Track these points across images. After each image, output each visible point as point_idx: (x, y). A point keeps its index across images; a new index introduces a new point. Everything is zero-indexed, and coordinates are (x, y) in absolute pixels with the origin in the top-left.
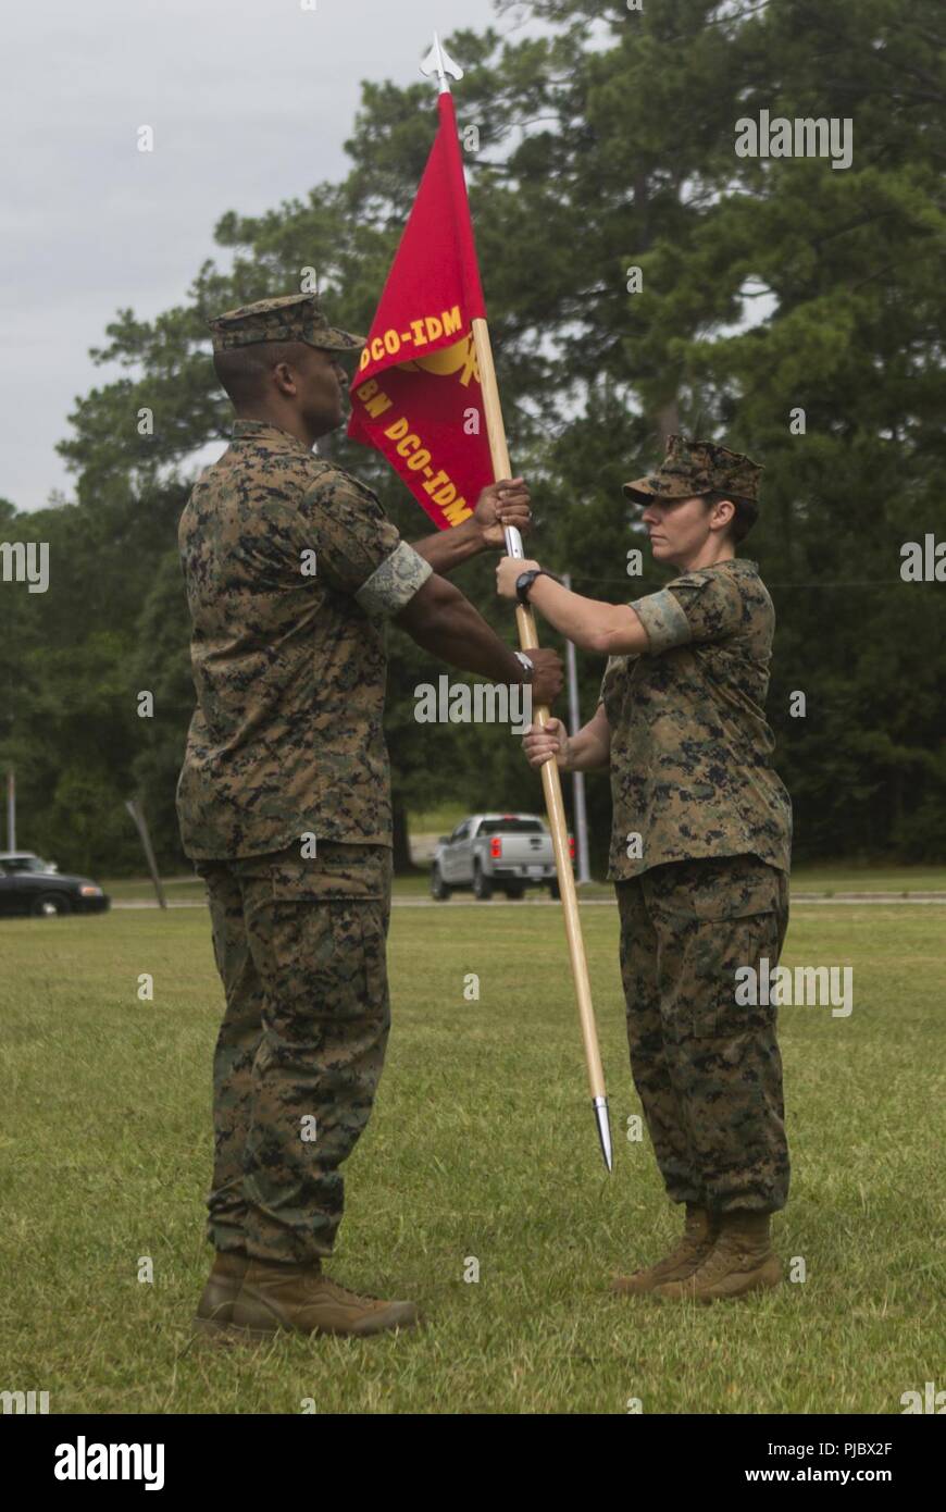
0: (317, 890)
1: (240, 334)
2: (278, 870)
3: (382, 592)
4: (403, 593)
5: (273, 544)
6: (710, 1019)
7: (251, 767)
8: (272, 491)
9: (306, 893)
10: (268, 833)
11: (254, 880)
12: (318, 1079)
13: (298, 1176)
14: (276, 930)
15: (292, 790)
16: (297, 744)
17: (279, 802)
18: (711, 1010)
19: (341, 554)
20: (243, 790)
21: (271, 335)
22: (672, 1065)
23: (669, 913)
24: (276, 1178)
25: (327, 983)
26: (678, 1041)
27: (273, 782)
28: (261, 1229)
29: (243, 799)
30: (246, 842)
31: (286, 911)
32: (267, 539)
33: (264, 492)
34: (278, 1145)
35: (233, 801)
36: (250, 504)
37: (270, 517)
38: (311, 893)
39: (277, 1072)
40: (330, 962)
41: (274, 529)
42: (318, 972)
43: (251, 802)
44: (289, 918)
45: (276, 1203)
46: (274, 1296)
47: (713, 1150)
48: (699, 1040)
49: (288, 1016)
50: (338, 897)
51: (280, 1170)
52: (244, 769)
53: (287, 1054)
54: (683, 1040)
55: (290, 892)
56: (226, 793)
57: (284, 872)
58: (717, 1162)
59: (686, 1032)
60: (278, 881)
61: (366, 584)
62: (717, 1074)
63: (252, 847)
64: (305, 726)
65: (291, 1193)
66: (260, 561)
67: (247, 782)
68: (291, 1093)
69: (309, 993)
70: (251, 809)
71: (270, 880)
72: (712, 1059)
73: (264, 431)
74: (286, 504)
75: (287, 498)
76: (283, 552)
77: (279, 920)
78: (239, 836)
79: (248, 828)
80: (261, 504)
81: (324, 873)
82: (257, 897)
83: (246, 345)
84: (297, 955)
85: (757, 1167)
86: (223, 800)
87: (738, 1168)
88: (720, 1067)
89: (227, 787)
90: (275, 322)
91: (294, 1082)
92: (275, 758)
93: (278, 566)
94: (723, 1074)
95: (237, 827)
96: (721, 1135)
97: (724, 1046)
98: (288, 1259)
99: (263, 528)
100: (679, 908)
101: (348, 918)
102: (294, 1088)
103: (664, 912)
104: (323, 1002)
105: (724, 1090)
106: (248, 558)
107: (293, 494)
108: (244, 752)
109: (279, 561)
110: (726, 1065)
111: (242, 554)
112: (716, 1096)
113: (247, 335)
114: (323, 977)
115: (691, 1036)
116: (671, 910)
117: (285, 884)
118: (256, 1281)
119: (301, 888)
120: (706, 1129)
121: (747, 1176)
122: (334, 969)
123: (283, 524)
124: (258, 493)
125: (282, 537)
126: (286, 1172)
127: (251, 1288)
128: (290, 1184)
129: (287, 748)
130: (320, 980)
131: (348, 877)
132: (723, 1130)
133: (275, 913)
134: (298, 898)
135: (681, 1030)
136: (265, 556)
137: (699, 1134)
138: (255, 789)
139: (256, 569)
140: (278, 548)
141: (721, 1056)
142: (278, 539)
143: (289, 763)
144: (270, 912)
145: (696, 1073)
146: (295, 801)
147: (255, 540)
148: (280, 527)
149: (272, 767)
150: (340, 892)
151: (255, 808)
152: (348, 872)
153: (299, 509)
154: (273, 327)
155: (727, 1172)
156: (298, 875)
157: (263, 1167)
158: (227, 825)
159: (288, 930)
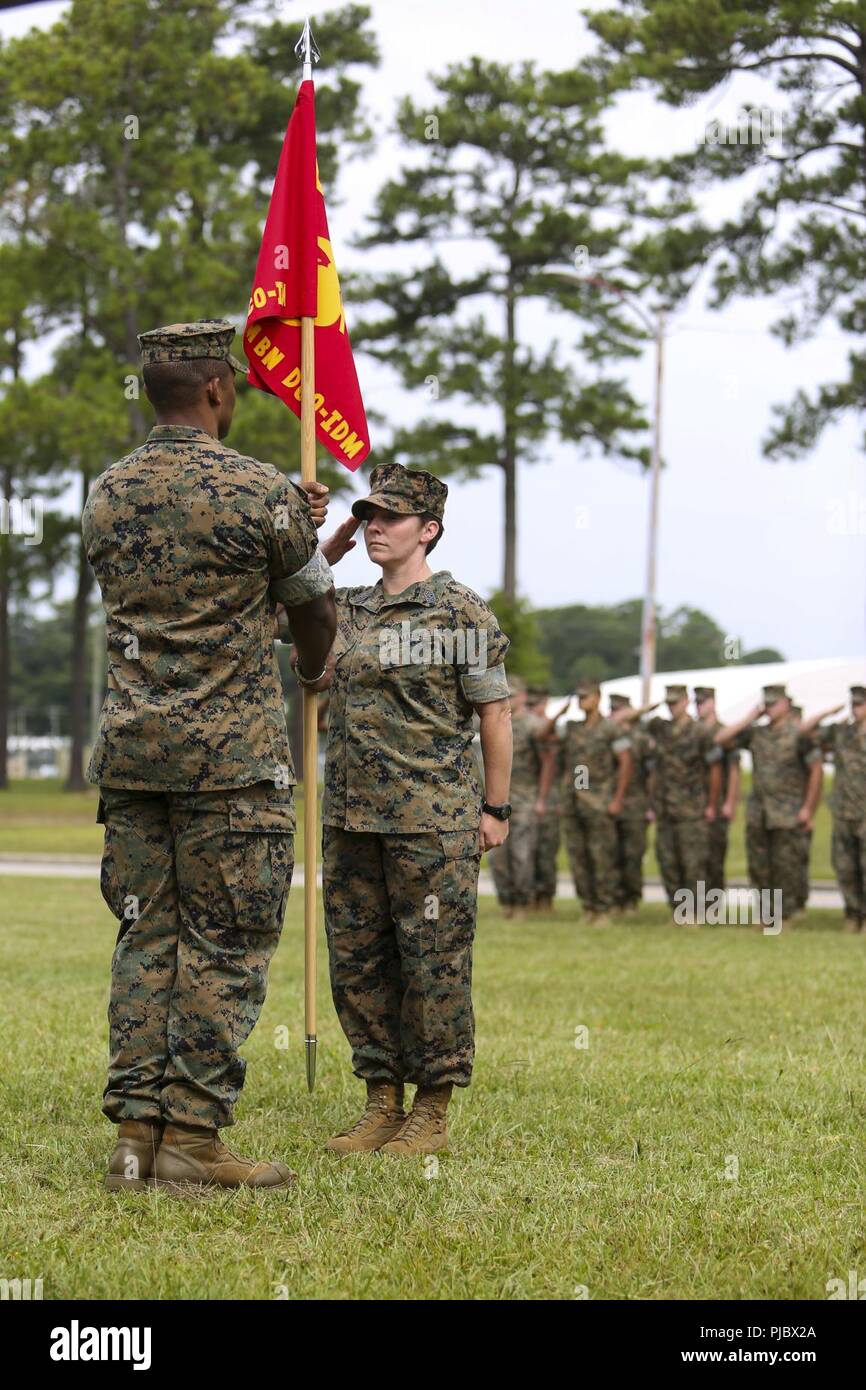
0: (264, 823)
1: (189, 349)
2: (235, 806)
3: (310, 581)
4: (325, 584)
5: (247, 532)
6: (448, 937)
7: (219, 715)
8: (239, 488)
9: (256, 826)
10: (234, 771)
11: (207, 813)
12: (245, 979)
13: (227, 1059)
14: (224, 856)
15: (250, 738)
16: (250, 700)
17: (242, 748)
18: (450, 929)
19: (291, 545)
20: (214, 735)
21: (213, 353)
22: (413, 973)
23: (417, 853)
24: (207, 1060)
25: (265, 902)
26: (421, 954)
27: (237, 730)
28: (188, 1101)
29: (214, 744)
30: (212, 778)
31: (237, 841)
32: (242, 529)
33: (233, 489)
34: (213, 1032)
35: (205, 743)
36: (221, 499)
37: (242, 510)
38: (260, 826)
39: (213, 973)
40: (269, 885)
41: (247, 520)
42: (260, 892)
43: (222, 745)
44: (239, 846)
45: (205, 1080)
46: (193, 1155)
47: (435, 1039)
48: (438, 953)
49: (222, 927)
50: (278, 831)
51: (213, 1053)
52: (213, 717)
53: (225, 958)
54: (426, 953)
55: (244, 825)
56: (199, 736)
57: (240, 808)
58: (436, 1049)
59: (429, 948)
60: (234, 815)
61: (298, 573)
62: (446, 979)
63: (217, 782)
64: (255, 685)
65: (218, 1072)
66: (235, 548)
67: (218, 728)
68: (226, 991)
69: (250, 909)
70: (220, 751)
71: (227, 815)
72: (443, 968)
73: (198, 436)
74: (254, 499)
75: (255, 494)
76: (253, 538)
77: (228, 848)
78: (205, 773)
79: (216, 766)
80: (233, 498)
81: (267, 810)
82: (207, 827)
83: (193, 358)
84: (241, 877)
85: (462, 1051)
86: (194, 741)
87: (448, 1053)
88: (448, 974)
89: (199, 731)
90: (215, 342)
91: (227, 982)
92: (236, 710)
93: (249, 552)
94: (450, 979)
95: (205, 766)
96: (443, 1028)
97: (453, 958)
98: (211, 1126)
99: (238, 519)
100: (427, 848)
101: (281, 848)
102: (228, 986)
103: (412, 852)
104: (259, 916)
105: (451, 992)
106: (222, 544)
107: (260, 492)
108: (210, 702)
109: (250, 547)
110: (454, 973)
111: (215, 541)
112: (445, 997)
113: (195, 351)
114: (263, 896)
115: (432, 950)
116: (419, 850)
117: (241, 818)
118: (176, 1143)
119: (253, 822)
120: (433, 1024)
121: (455, 1060)
122: (270, 890)
123: (255, 515)
124: (227, 489)
125: (254, 527)
126: (217, 1055)
127: (173, 1149)
128: (217, 1065)
129: (243, 702)
130: (260, 898)
131: (283, 814)
132: (446, 1024)
133: (225, 842)
134: (250, 830)
135: (424, 946)
136: (239, 543)
137: (427, 1027)
138: (225, 735)
139: (229, 554)
140: (250, 536)
141: (449, 965)
142: (251, 529)
143: (247, 715)
144: (221, 841)
145: (432, 979)
146: (250, 747)
147: (230, 529)
148: (253, 518)
149: (234, 717)
150: (279, 827)
151: (224, 751)
152: (284, 810)
153: (266, 504)
154: (214, 347)
155: (441, 1056)
156: (251, 811)
157: (197, 1050)
158: (195, 763)
159: (236, 856)
